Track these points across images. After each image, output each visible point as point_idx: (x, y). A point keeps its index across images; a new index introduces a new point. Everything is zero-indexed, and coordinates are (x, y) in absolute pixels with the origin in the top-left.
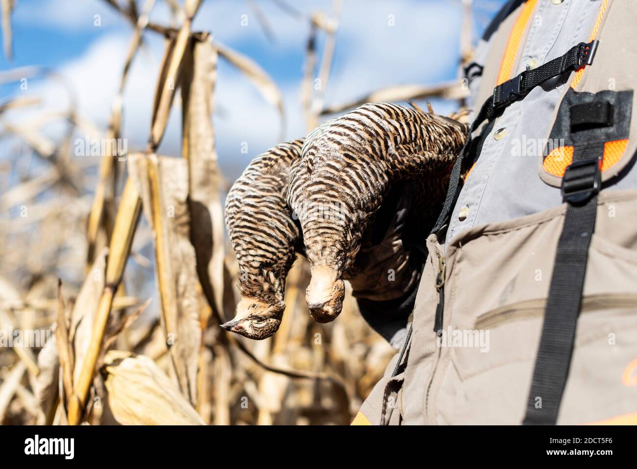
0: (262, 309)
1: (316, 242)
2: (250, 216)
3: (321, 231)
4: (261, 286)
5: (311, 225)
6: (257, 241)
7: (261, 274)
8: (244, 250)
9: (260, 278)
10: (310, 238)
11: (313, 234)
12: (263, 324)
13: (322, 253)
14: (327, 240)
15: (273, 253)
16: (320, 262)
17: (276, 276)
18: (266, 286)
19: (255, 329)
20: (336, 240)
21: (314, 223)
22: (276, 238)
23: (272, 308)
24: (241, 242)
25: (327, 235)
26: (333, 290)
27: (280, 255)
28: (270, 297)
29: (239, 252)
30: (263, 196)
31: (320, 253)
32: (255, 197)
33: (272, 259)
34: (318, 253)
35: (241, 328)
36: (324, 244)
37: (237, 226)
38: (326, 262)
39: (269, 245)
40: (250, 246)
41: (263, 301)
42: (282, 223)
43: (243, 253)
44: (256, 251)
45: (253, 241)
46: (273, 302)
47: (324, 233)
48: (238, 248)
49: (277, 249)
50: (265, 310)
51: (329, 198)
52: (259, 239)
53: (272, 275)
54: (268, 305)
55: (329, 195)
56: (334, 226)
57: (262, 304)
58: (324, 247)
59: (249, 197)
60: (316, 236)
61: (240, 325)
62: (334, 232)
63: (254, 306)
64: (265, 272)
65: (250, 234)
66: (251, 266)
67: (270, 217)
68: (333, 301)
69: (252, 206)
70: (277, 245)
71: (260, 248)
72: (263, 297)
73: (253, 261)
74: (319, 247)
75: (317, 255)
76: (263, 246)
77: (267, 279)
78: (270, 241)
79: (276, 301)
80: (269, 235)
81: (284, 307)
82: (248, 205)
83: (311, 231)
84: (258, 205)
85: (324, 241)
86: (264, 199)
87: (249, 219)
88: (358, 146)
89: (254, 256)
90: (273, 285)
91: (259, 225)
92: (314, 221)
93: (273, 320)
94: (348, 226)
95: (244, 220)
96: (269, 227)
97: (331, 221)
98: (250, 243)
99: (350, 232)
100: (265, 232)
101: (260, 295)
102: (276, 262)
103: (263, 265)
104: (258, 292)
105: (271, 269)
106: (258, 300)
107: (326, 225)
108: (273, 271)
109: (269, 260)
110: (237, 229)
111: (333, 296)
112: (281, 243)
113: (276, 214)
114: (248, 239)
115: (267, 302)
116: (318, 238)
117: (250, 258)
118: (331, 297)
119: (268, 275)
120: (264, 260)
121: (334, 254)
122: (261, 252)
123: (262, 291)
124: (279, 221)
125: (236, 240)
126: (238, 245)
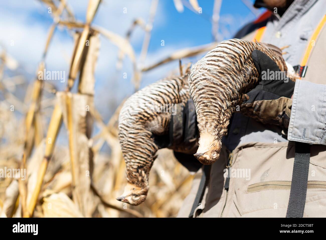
0: (138, 191)
1: (202, 120)
2: (132, 143)
3: (205, 114)
4: (137, 178)
5: (201, 111)
6: (135, 155)
7: (138, 172)
8: (128, 159)
9: (137, 174)
10: (200, 118)
11: (201, 116)
12: (138, 198)
13: (205, 126)
14: (209, 118)
15: (144, 161)
16: (204, 131)
17: (145, 173)
18: (140, 178)
19: (133, 200)
20: (214, 119)
21: (202, 110)
22: (145, 153)
23: (143, 190)
24: (127, 155)
25: (208, 116)
26: (211, 146)
27: (148, 162)
28: (141, 184)
29: (126, 159)
30: (138, 133)
31: (204, 126)
32: (134, 133)
33: (143, 164)
34: (203, 126)
35: (127, 200)
36: (207, 121)
37: (125, 147)
38: (208, 131)
39: (141, 157)
40: (131, 157)
41: (139, 186)
42: (149, 146)
43: (128, 160)
44: (135, 160)
45: (133, 155)
46: (143, 186)
47: (207, 115)
48: (126, 158)
49: (146, 159)
50: (139, 191)
51: (209, 96)
52: (136, 154)
53: (143, 172)
54: (140, 188)
55: (209, 94)
56: (212, 111)
57: (138, 188)
58: (207, 123)
59: (131, 133)
60: (202, 117)
61: (126, 198)
62: (213, 114)
63: (133, 189)
64: (140, 171)
65: (132, 152)
66: (132, 168)
67: (143, 143)
68: (210, 152)
69: (133, 138)
70: (145, 157)
71: (137, 159)
72: (138, 184)
73: (134, 165)
74: (204, 122)
75: (203, 127)
76: (139, 158)
77: (141, 175)
78: (142, 155)
79: (145, 186)
80: (142, 152)
81: (149, 189)
82: (131, 138)
83: (200, 114)
84: (136, 137)
85: (207, 119)
86: (139, 134)
87: (131, 144)
88: (229, 67)
89: (134, 163)
90: (143, 177)
91: (137, 147)
92: (202, 108)
93: (143, 196)
94: (220, 111)
95: (129, 145)
96: (142, 148)
97: (211, 108)
98: (131, 156)
99: (222, 114)
100: (140, 151)
101: (137, 183)
102: (145, 165)
103: (139, 167)
104: (136, 182)
105: (143, 169)
106: (136, 186)
107: (208, 111)
108: (144, 170)
109: (142, 165)
110: (125, 148)
111: (210, 149)
112: (148, 155)
113: (146, 141)
114: (130, 154)
115: (140, 187)
116: (204, 118)
117: (132, 164)
118: (208, 150)
119: (141, 172)
120: (140, 165)
121: (213, 127)
122: (137, 161)
123: (138, 181)
124: (148, 145)
125: (125, 153)
126: (125, 156)
